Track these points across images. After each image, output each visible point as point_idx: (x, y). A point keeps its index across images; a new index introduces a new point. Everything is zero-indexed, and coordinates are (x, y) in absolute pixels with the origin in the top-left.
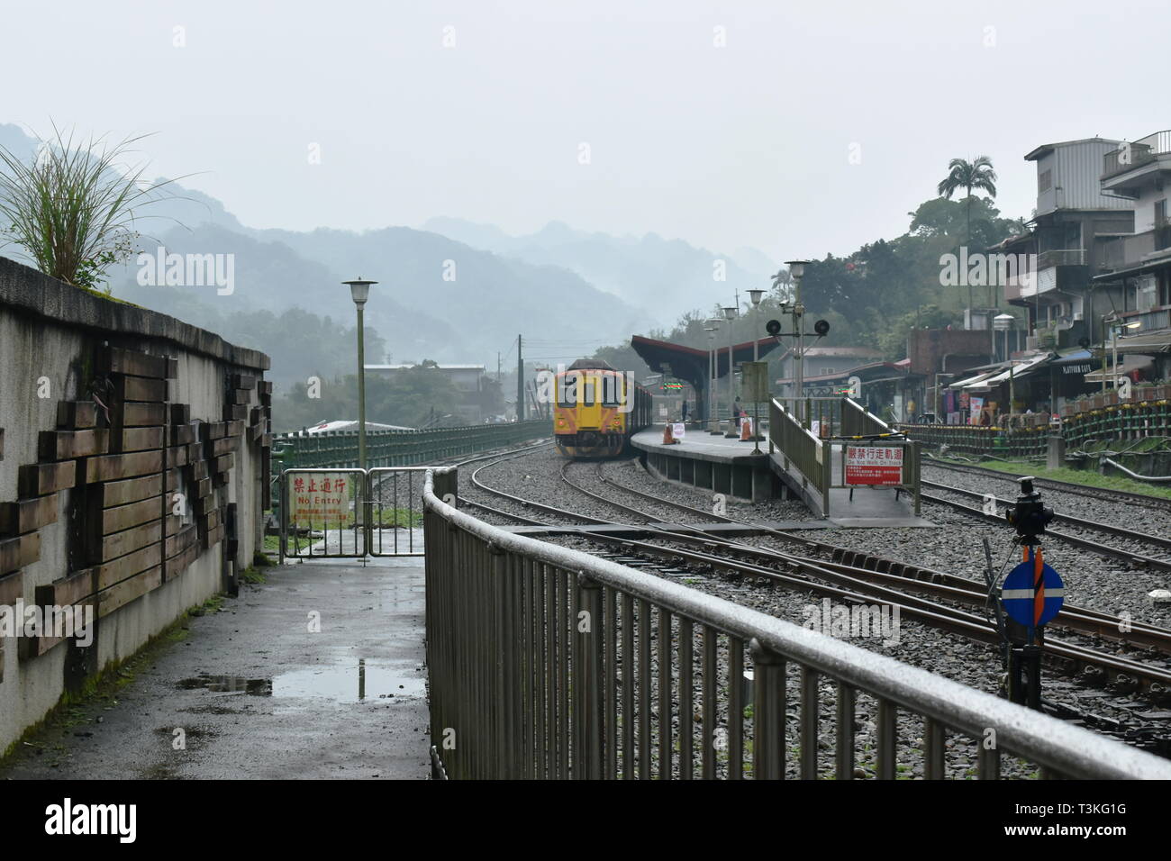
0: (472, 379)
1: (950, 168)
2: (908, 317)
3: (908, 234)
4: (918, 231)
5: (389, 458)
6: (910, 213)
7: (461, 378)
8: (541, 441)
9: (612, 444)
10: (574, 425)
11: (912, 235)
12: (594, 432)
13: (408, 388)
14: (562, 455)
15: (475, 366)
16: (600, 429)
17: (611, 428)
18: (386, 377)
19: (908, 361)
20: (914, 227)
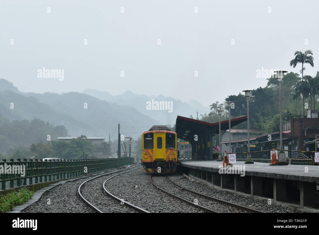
0: (100, 143)
1: (295, 55)
2: (278, 116)
3: (267, 87)
4: (270, 86)
5: (57, 175)
6: (267, 79)
7: (96, 142)
8: (129, 166)
9: (171, 167)
10: (152, 158)
11: (269, 87)
12: (162, 161)
13: (75, 146)
14: (146, 173)
15: (101, 138)
16: (165, 159)
17: (171, 159)
18: (67, 142)
19: (290, 131)
20: (269, 84)
